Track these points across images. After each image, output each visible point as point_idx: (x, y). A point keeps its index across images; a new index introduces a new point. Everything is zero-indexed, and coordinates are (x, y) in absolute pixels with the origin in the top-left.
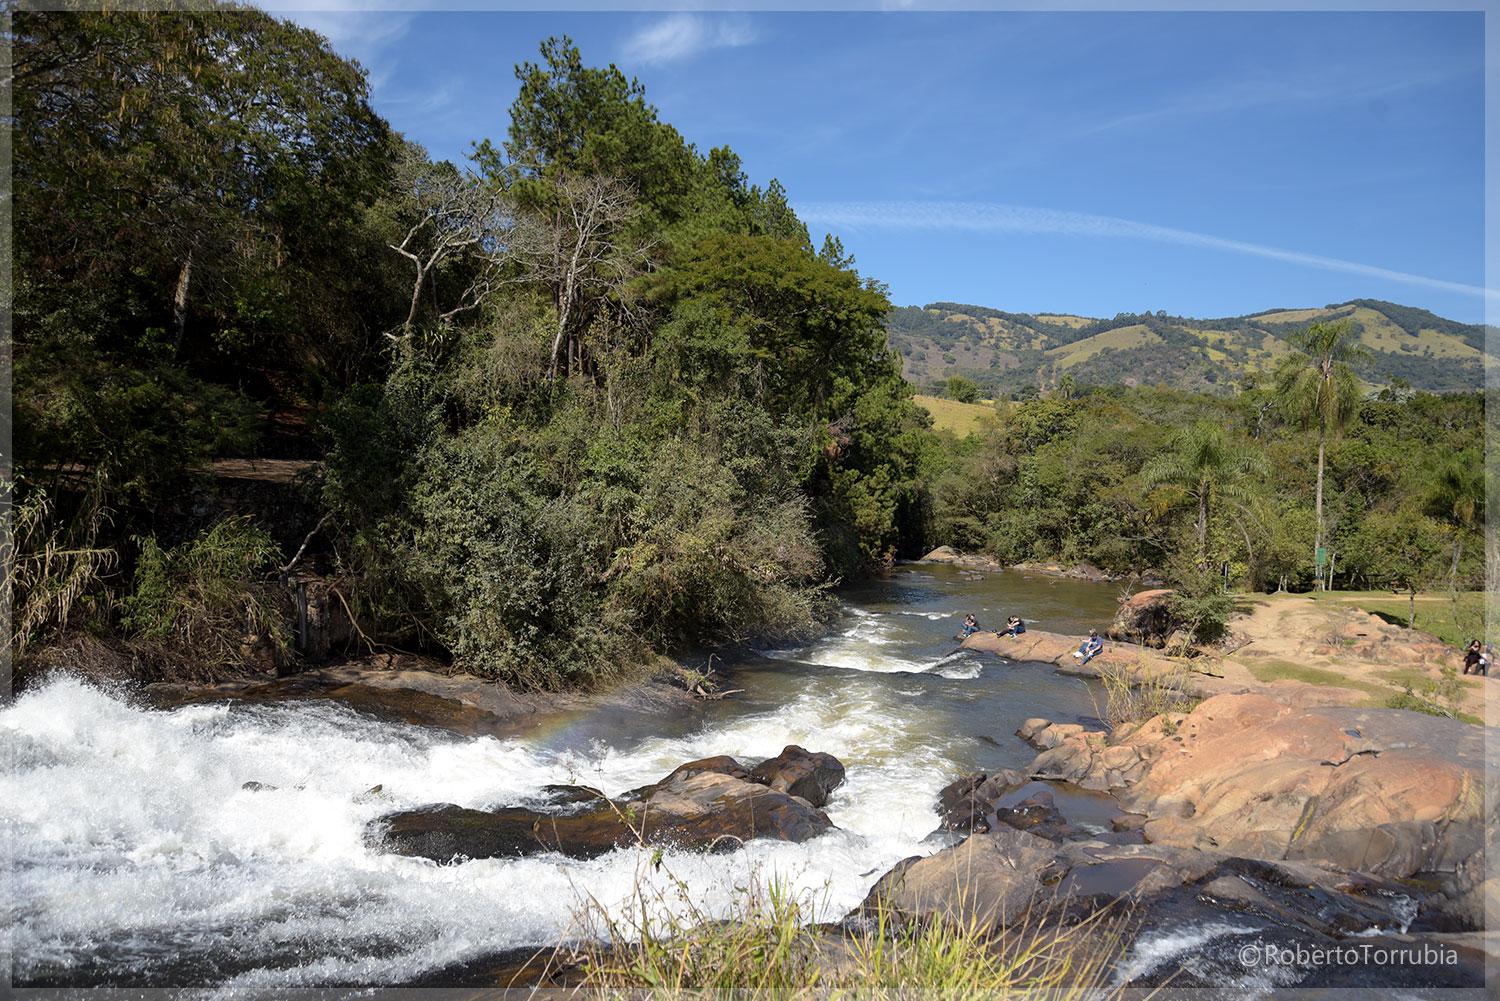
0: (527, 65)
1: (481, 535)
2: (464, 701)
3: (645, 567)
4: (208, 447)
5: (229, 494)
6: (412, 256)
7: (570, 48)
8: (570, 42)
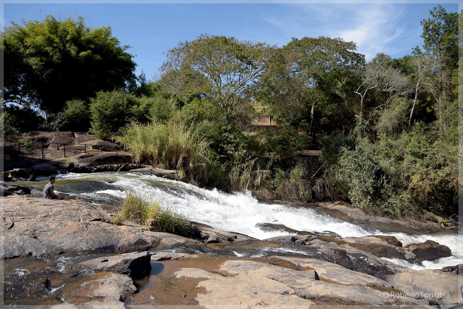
0: (424, 20)
1: (356, 170)
2: (348, 214)
3: (418, 182)
4: (295, 148)
5: (305, 159)
6: (359, 94)
7: (441, 8)
8: (441, 7)
